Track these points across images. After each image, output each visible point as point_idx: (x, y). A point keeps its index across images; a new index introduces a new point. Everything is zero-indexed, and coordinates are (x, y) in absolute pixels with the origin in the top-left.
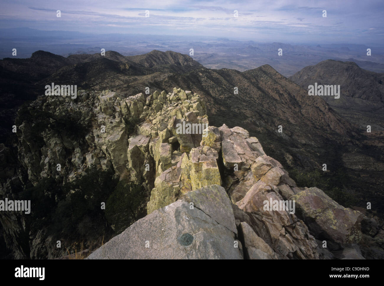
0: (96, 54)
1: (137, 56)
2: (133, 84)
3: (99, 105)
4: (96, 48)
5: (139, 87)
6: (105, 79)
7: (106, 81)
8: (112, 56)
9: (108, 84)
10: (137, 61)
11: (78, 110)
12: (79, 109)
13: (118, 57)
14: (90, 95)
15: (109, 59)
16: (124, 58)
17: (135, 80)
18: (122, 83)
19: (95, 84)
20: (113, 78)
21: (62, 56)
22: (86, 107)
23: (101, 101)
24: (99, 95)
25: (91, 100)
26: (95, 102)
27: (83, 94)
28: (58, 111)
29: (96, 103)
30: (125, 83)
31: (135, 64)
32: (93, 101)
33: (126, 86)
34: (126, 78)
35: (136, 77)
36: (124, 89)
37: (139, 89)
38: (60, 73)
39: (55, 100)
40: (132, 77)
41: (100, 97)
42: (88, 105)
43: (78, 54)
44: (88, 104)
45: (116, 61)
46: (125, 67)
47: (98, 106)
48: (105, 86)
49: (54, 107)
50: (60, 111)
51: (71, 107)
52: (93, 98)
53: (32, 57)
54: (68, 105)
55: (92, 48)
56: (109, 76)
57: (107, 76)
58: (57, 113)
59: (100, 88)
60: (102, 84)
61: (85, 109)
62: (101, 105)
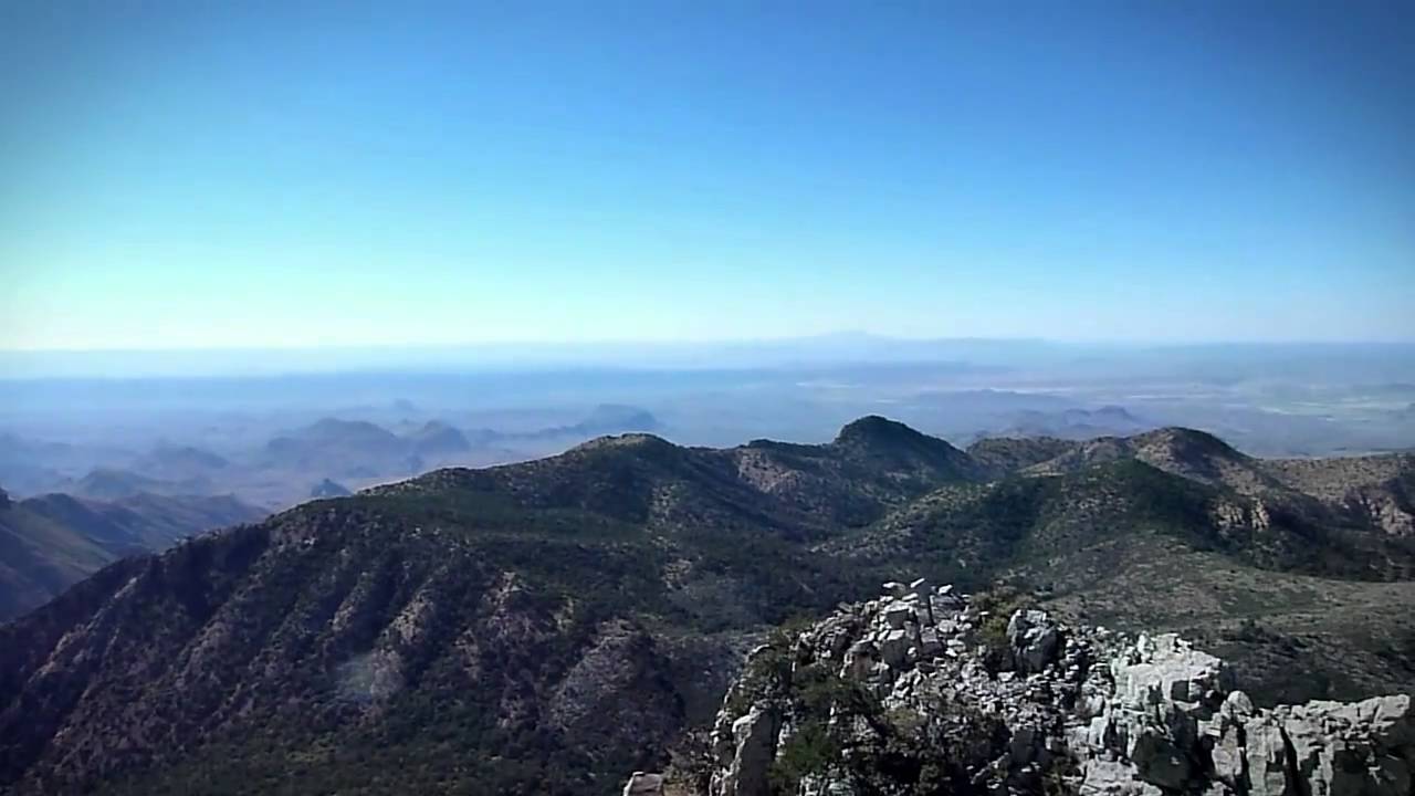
0: (1100, 440)
1: (1334, 465)
2: (1281, 620)
3: (1106, 711)
4: (1108, 411)
5: (1321, 650)
6: (1121, 572)
7: (1122, 580)
8: (1179, 456)
9: (1129, 597)
10: (1330, 492)
11: (991, 707)
12: (999, 705)
13: (1219, 460)
14: (1070, 643)
15: (1164, 468)
16: (1251, 468)
17: (1304, 600)
18: (1212, 605)
19: (1063, 587)
20: (1167, 572)
21: (945, 443)
22: (1032, 705)
23: (1119, 689)
24: (1115, 655)
25: (1068, 674)
26: (1086, 686)
27: (1031, 631)
28: (901, 694)
29: (1093, 693)
30: (1232, 612)
31: (1315, 507)
32: (1080, 677)
33: (1234, 626)
34: (1247, 578)
35: (1311, 583)
36: (1220, 642)
37: (1319, 661)
38: (918, 517)
39: (904, 637)
40: (1284, 584)
41: (1119, 665)
42: (1045, 696)
43: (1014, 436)
44: (1046, 689)
45: (1203, 480)
46: (1247, 517)
47: (1100, 714)
48: (1110, 606)
49: (890, 670)
50: (908, 694)
51: (960, 687)
52: (1078, 661)
53: (839, 441)
54: (952, 675)
55: (1086, 413)
56: (1142, 560)
57: (1136, 555)
58: (892, 704)
59: (1082, 615)
60: (1096, 596)
61: (1026, 713)
62: (1119, 713)
